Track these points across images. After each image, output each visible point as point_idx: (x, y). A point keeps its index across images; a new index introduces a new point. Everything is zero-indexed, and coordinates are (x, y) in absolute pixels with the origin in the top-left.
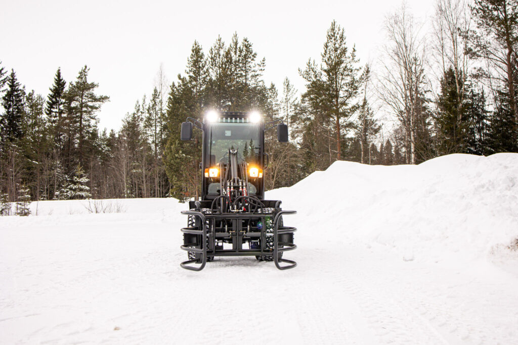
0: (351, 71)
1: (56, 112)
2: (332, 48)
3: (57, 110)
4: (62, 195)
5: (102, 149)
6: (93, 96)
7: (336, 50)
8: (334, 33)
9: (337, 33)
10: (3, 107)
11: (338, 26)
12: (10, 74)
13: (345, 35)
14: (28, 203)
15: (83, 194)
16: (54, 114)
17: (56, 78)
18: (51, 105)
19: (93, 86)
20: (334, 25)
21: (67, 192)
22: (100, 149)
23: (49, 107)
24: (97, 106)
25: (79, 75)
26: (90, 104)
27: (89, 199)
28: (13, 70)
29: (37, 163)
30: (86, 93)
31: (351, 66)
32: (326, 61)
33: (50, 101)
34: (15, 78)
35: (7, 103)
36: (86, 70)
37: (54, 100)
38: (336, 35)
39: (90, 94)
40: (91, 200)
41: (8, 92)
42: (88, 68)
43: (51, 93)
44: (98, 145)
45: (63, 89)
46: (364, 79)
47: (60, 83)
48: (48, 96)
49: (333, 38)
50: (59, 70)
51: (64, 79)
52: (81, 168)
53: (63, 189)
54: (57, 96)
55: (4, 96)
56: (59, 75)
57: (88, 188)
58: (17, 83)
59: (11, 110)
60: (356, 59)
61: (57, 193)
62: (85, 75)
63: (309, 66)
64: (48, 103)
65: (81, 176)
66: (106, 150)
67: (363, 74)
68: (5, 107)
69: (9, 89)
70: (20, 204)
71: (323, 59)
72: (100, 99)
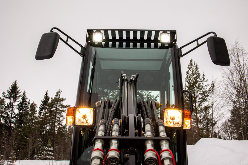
0: (203, 87)
1: (43, 113)
2: (191, 74)
3: (44, 112)
4: (38, 158)
5: (65, 133)
6: (63, 105)
7: (193, 75)
8: (192, 66)
9: (193, 66)
10: (17, 109)
11: (194, 62)
12: (23, 93)
13: (198, 67)
14: (15, 162)
15: (50, 157)
16: (42, 114)
17: (45, 96)
18: (41, 109)
19: (63, 100)
20: (192, 61)
21: (41, 156)
22: (64, 133)
23: (40, 110)
24: (64, 110)
25: (56, 94)
26: (60, 109)
27: (53, 160)
28: (24, 91)
29: (29, 139)
30: (59, 103)
31: (202, 84)
32: (187, 82)
33: (41, 107)
34: (25, 95)
35: (19, 108)
36: (60, 92)
37: (43, 107)
38: (193, 67)
39: (61, 104)
40: (54, 161)
41: (21, 102)
42: (61, 91)
43: (42, 103)
44: (63, 131)
45: (48, 101)
46: (212, 90)
47: (47, 98)
48: (40, 105)
49: (191, 69)
50: (47, 92)
51: (49, 96)
52: (50, 142)
53: (39, 154)
54: (45, 105)
55: (18, 104)
56: (47, 94)
57: (52, 154)
58: (26, 98)
59: (21, 111)
60: (205, 80)
61: (35, 156)
62: (59, 94)
64: (40, 108)
65: (50, 147)
66: (67, 134)
67: (211, 88)
68: (19, 110)
69: (21, 101)
70: (10, 162)
72: (66, 106)
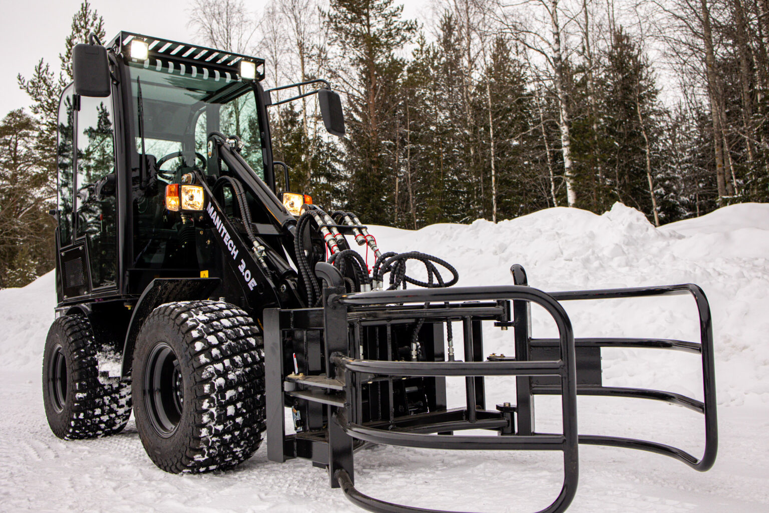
8: (86, 23)
9: (90, 23)
11: (93, 11)
20: (86, 10)
32: (68, 70)
38: (88, 27)
49: (83, 31)
63: (39, 73)
71: (64, 65)
